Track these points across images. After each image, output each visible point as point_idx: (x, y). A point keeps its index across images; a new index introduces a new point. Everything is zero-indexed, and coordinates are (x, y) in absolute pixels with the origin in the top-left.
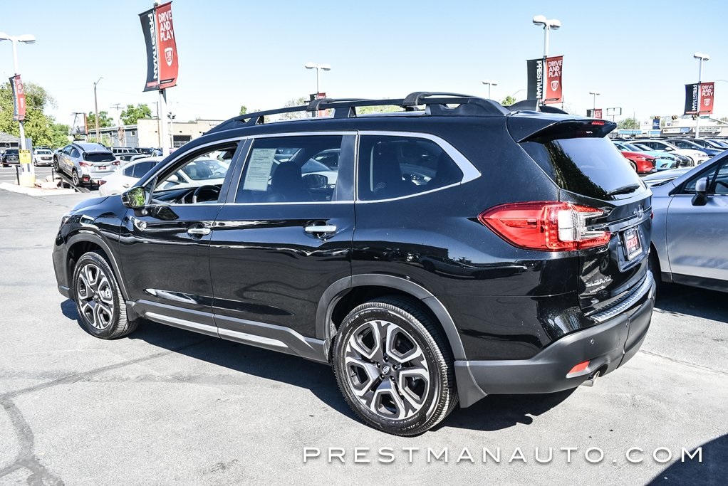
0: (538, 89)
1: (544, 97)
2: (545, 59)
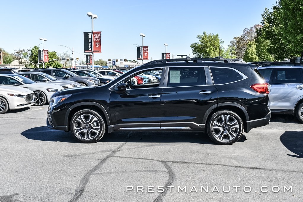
0: (89, 46)
1: (93, 50)
2: (92, 32)
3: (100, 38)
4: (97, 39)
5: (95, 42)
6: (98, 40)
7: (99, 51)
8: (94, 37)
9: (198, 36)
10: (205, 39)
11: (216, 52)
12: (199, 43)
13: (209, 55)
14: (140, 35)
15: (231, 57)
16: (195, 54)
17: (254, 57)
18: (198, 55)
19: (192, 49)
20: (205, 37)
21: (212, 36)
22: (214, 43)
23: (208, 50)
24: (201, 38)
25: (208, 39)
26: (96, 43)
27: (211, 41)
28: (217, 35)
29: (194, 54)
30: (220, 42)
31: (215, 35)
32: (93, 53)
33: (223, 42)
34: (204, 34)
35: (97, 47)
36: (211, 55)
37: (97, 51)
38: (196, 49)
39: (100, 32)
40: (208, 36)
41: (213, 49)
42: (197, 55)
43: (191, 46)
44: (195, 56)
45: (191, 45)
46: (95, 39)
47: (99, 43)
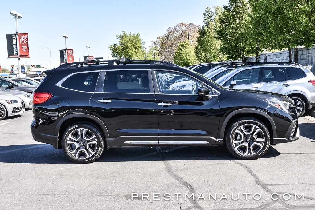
2: (17, 34)
3: (27, 40)
4: (23, 42)
5: (21, 45)
6: (25, 42)
7: (27, 56)
8: (20, 39)
9: (117, 36)
10: (126, 39)
11: (138, 54)
12: (119, 44)
13: (130, 57)
14: (63, 36)
15: (154, 58)
16: (115, 56)
17: (189, 58)
18: (118, 58)
19: (111, 51)
20: (125, 37)
21: (132, 36)
22: (135, 44)
23: (129, 51)
24: (121, 38)
25: (128, 39)
26: (23, 47)
27: (131, 42)
28: (138, 35)
29: (113, 56)
30: (141, 42)
31: (136, 35)
32: (19, 58)
33: (145, 42)
34: (124, 34)
35: (24, 51)
36: (133, 57)
37: (24, 56)
38: (115, 50)
39: (27, 34)
40: (128, 36)
41: (134, 50)
42: (116, 57)
43: (109, 48)
44: (115, 59)
45: (110, 46)
46: (21, 42)
47: (26, 46)
